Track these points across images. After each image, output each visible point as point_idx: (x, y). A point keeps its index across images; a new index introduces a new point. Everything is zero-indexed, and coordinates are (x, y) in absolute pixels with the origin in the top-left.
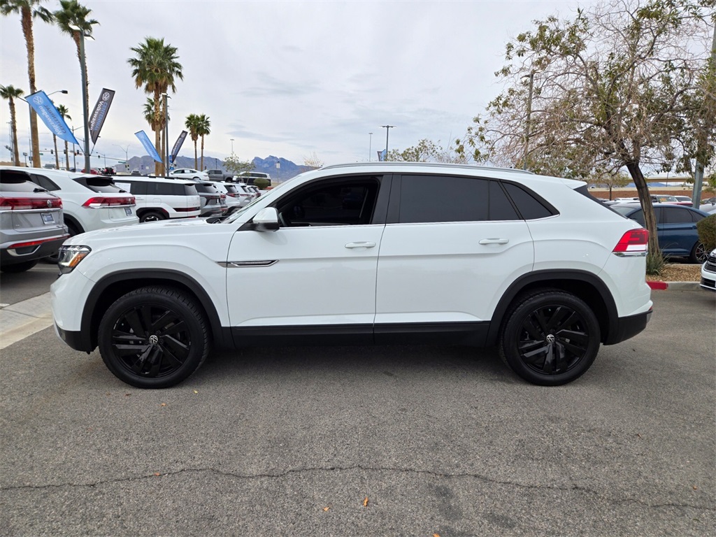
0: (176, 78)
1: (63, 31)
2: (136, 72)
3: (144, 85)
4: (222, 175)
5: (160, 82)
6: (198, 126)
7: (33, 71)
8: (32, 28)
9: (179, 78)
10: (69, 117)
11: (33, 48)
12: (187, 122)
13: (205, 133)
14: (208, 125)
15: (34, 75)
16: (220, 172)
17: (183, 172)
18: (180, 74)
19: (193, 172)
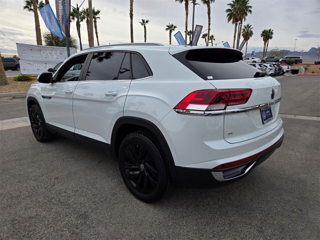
0: (249, 14)
1: (204, 3)
2: (229, 15)
3: (231, 21)
4: (274, 59)
5: (237, 17)
6: (267, 35)
7: (187, 23)
8: (188, 6)
9: (250, 13)
10: (214, 39)
11: (188, 14)
12: (261, 34)
13: (270, 38)
14: (272, 34)
15: (187, 25)
16: (273, 58)
17: (248, 59)
18: (250, 11)
19: (253, 59)
